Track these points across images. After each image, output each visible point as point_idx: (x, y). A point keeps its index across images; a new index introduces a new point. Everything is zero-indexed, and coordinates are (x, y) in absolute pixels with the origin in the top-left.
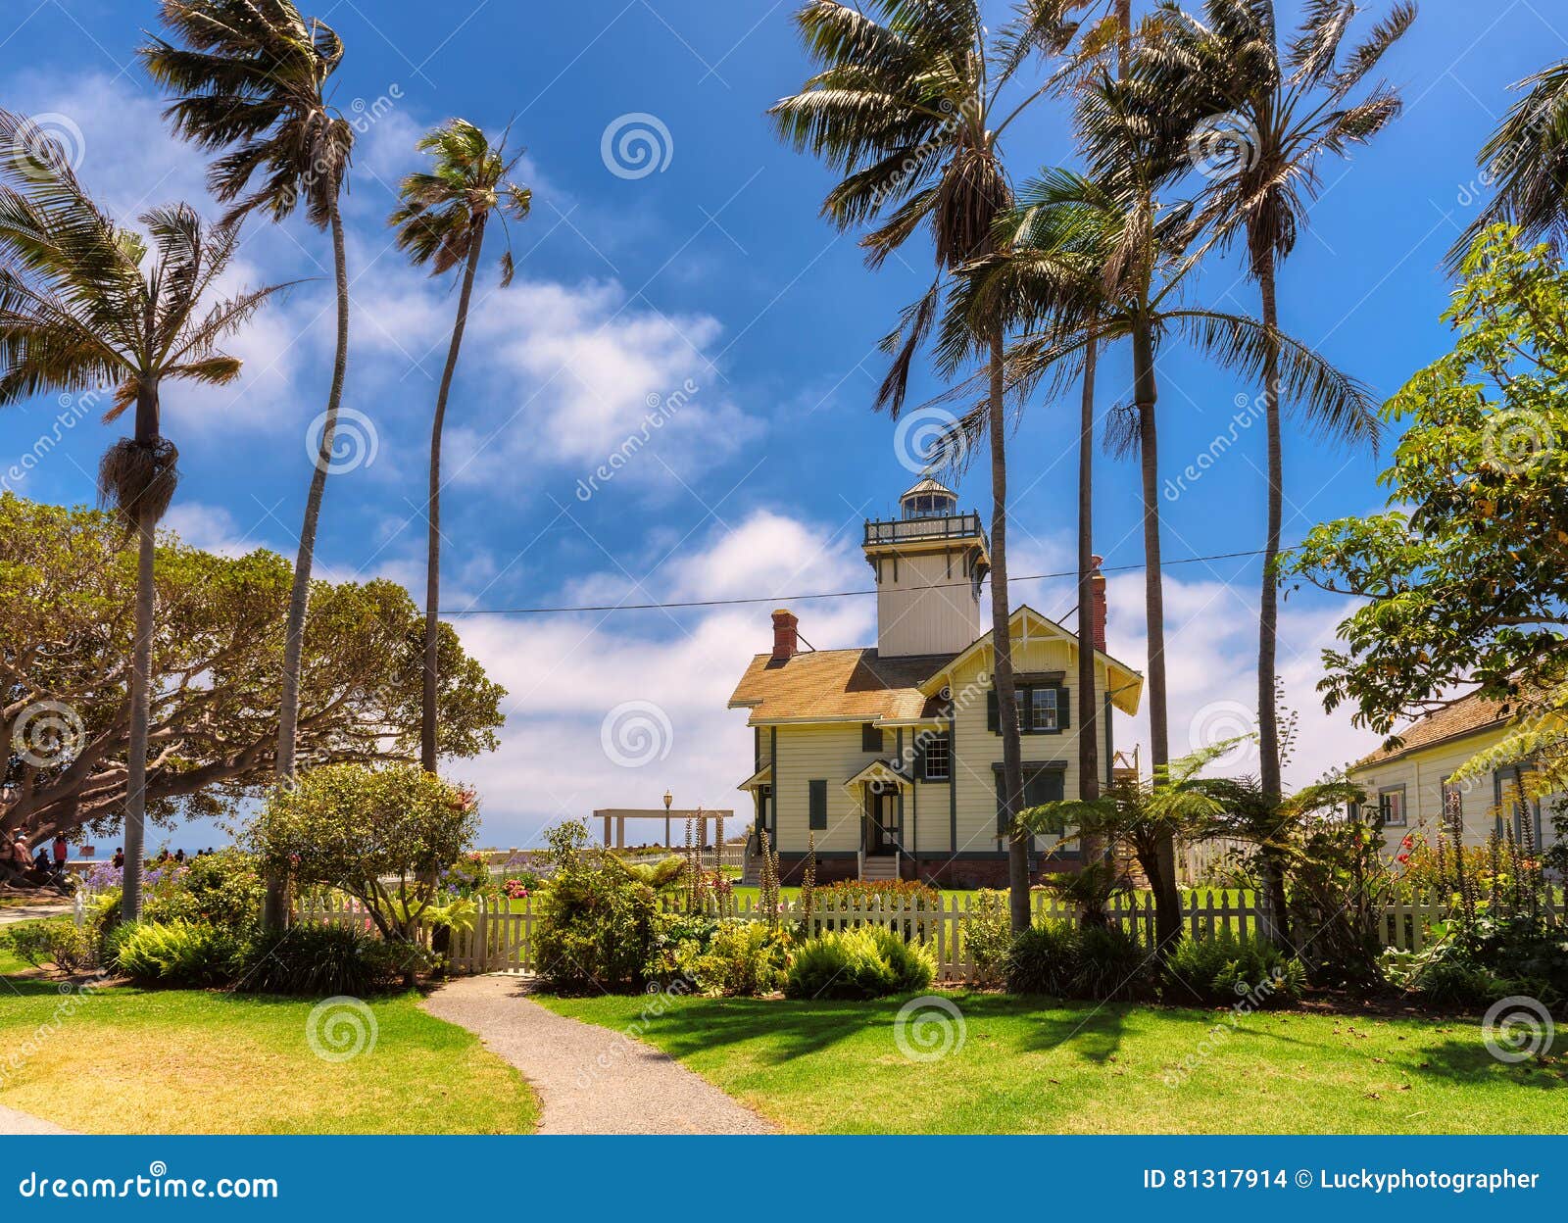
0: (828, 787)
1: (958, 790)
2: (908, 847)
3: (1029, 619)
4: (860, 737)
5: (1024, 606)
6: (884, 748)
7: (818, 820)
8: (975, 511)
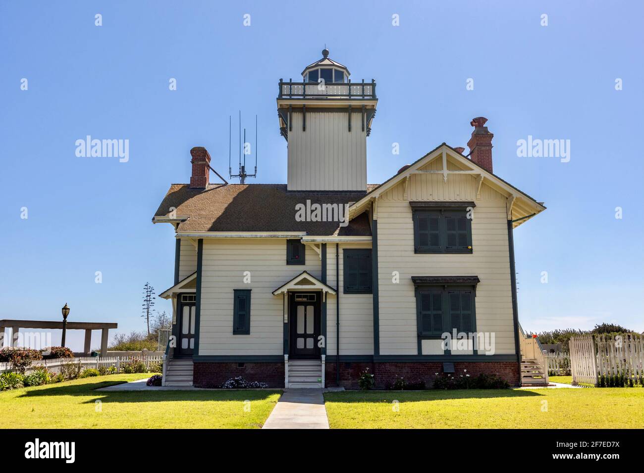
0: (253, 296)
1: (380, 299)
2: (331, 351)
3: (448, 155)
4: (285, 252)
5: (444, 144)
6: (307, 262)
7: (242, 325)
8: (373, 80)
